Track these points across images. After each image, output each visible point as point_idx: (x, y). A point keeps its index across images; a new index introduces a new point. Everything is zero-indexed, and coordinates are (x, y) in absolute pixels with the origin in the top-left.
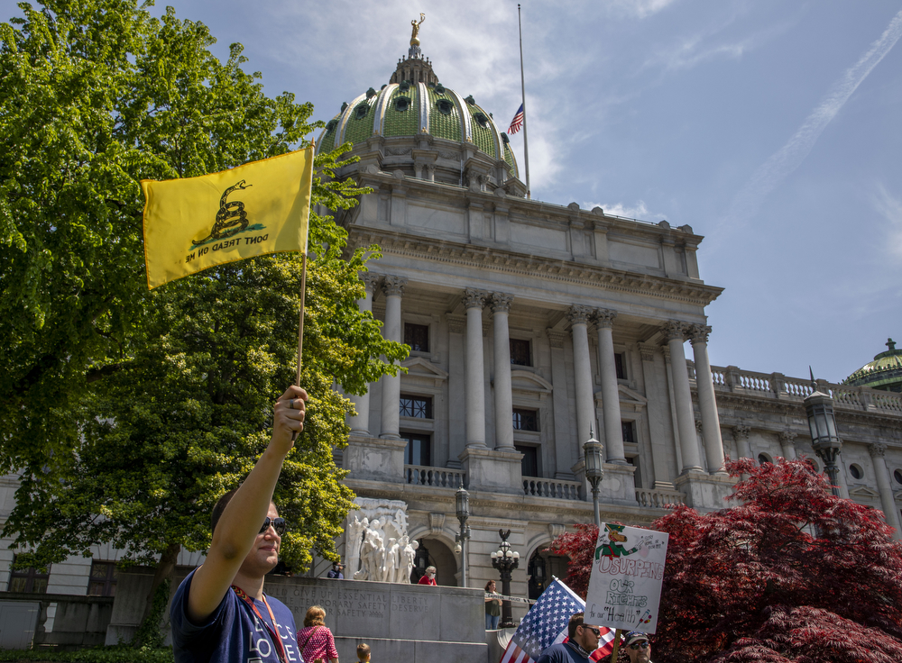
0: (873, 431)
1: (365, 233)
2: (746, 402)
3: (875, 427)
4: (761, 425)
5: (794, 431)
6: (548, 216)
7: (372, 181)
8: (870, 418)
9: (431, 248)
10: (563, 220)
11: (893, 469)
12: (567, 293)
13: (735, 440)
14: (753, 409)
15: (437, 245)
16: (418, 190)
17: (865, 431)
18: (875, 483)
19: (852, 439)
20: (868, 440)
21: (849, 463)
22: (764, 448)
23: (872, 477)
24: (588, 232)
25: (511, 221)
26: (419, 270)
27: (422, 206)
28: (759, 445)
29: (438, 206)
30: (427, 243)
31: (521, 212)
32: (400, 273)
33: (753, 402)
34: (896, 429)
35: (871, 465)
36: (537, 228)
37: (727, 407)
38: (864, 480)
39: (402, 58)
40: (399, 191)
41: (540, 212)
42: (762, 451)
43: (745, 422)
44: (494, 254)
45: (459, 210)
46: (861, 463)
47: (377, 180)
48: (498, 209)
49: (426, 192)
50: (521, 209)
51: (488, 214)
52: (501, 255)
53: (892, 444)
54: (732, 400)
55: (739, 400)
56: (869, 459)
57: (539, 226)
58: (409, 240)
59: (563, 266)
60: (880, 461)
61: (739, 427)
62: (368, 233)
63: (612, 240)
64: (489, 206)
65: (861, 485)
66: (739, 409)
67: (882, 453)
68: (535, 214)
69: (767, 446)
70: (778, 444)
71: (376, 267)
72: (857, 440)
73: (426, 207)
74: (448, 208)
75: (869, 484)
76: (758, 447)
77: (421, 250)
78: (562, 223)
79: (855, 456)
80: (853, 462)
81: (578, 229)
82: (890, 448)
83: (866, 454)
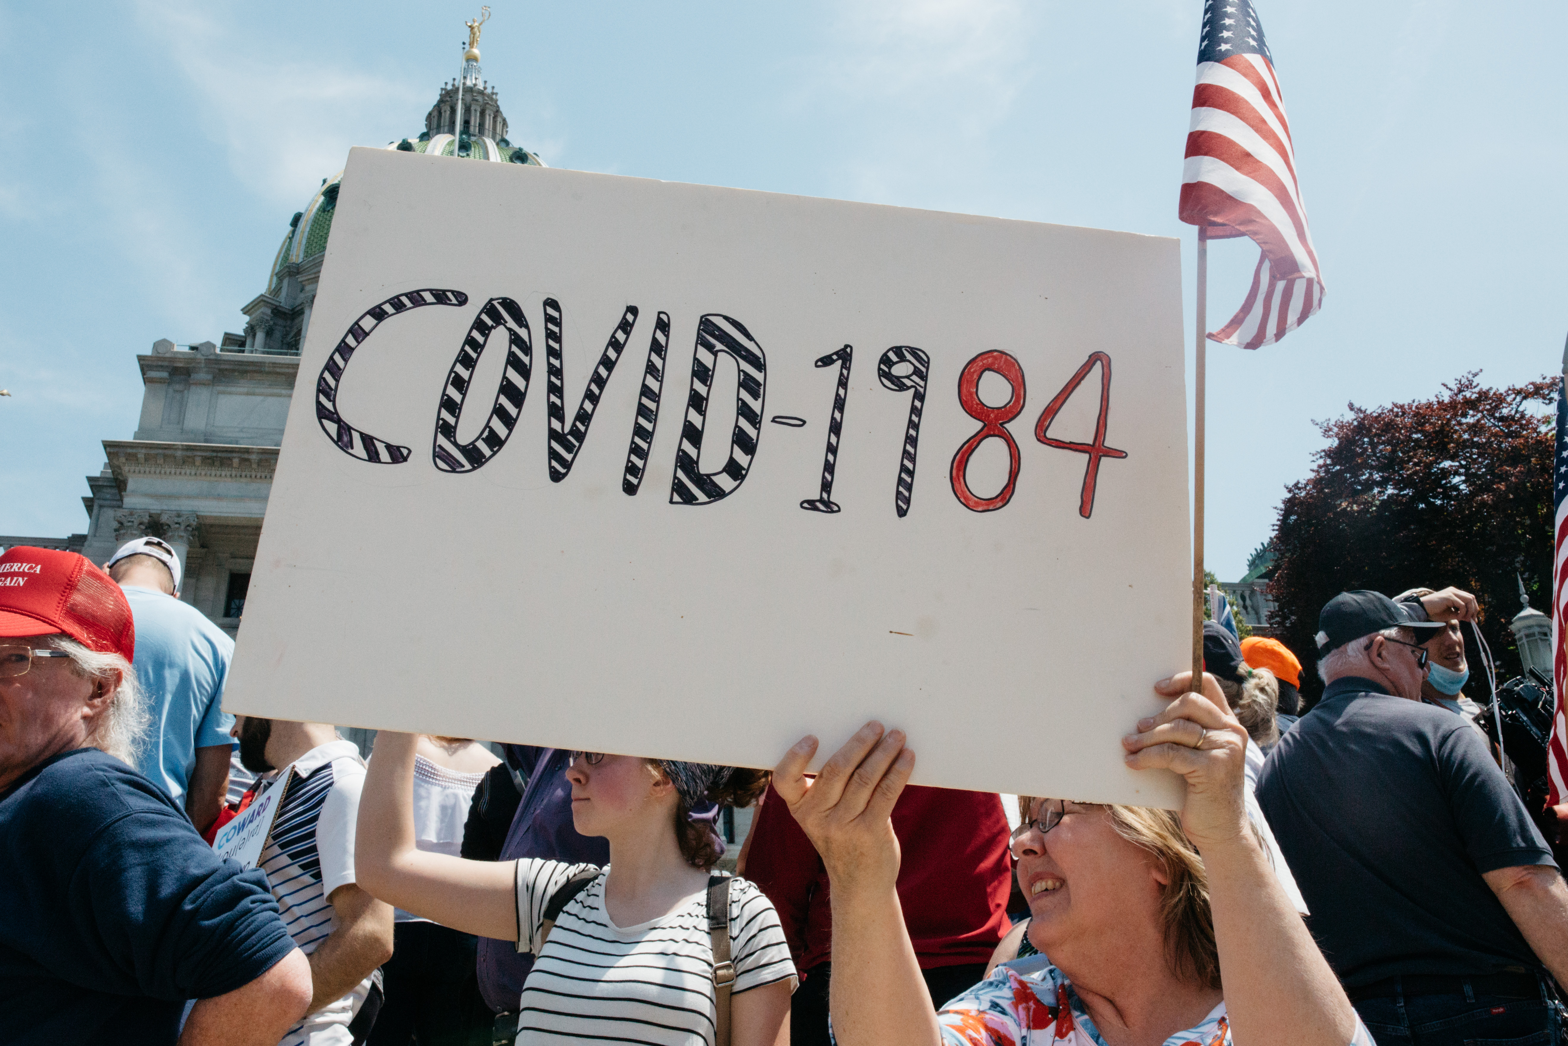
1: (129, 450)
7: (157, 366)
9: (236, 461)
15: (246, 456)
16: (234, 371)
26: (219, 497)
27: (241, 394)
29: (270, 391)
30: (229, 455)
32: (186, 506)
39: (450, 83)
40: (202, 376)
47: (166, 364)
49: (246, 372)
58: (199, 453)
62: (134, 451)
71: (150, 501)
73: (248, 394)
74: (284, 392)
77: (222, 466)
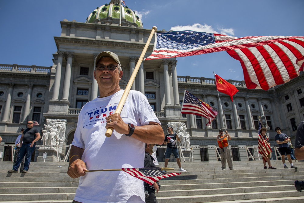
0: (245, 93)
2: (206, 87)
3: (246, 92)
4: (211, 93)
5: (221, 95)
6: (124, 30)
7: (64, 24)
8: (244, 89)
9: (81, 42)
10: (129, 31)
11: (251, 104)
12: (128, 53)
13: (203, 98)
14: (208, 89)
15: (83, 41)
16: (80, 25)
17: (243, 93)
18: (245, 108)
19: (239, 96)
20: (244, 96)
21: (238, 103)
22: (212, 100)
23: (245, 106)
24: (137, 34)
25: (111, 32)
26: (78, 49)
27: (81, 30)
28: (210, 99)
29: (87, 30)
30: (80, 40)
31: (114, 29)
32: (71, 51)
33: (208, 87)
34: (252, 92)
35: (244, 103)
36: (120, 34)
37: (200, 89)
38: (242, 108)
40: (73, 26)
41: (121, 29)
42: (211, 101)
43: (206, 93)
44: (102, 42)
45: (94, 30)
46: (242, 103)
47: (66, 23)
48: (106, 29)
49: (82, 26)
50: (114, 28)
51: (103, 31)
52: (105, 42)
53: (251, 96)
54: (201, 87)
55: (203, 87)
56: (244, 102)
57: (121, 33)
59: (126, 44)
60: (247, 102)
61: (204, 95)
63: (145, 36)
64: (103, 28)
65: (241, 109)
66: (204, 89)
67: (248, 99)
68: (119, 30)
69: (213, 99)
70: (216, 99)
71: (64, 49)
72: (240, 96)
73: (83, 30)
74: (90, 30)
75: (244, 109)
76: (210, 100)
77: (78, 43)
78: (128, 32)
79: (240, 101)
80: (239, 103)
81: (133, 33)
82: (250, 98)
83: (243, 100)
